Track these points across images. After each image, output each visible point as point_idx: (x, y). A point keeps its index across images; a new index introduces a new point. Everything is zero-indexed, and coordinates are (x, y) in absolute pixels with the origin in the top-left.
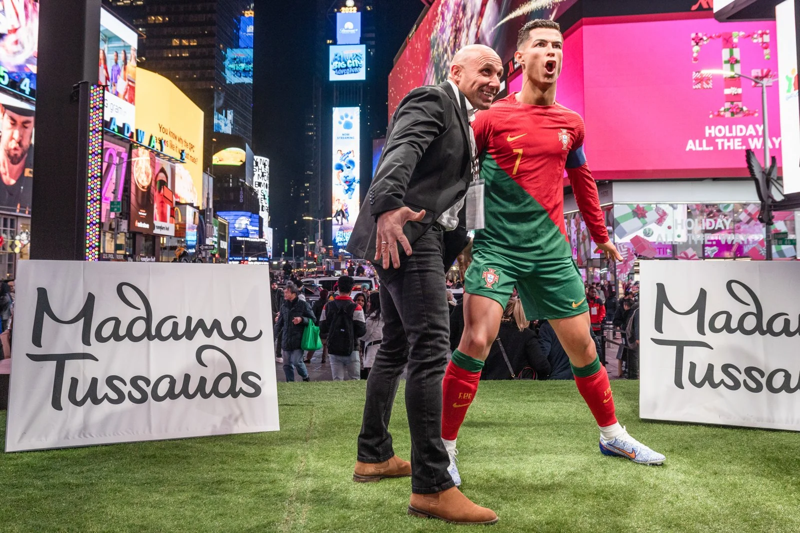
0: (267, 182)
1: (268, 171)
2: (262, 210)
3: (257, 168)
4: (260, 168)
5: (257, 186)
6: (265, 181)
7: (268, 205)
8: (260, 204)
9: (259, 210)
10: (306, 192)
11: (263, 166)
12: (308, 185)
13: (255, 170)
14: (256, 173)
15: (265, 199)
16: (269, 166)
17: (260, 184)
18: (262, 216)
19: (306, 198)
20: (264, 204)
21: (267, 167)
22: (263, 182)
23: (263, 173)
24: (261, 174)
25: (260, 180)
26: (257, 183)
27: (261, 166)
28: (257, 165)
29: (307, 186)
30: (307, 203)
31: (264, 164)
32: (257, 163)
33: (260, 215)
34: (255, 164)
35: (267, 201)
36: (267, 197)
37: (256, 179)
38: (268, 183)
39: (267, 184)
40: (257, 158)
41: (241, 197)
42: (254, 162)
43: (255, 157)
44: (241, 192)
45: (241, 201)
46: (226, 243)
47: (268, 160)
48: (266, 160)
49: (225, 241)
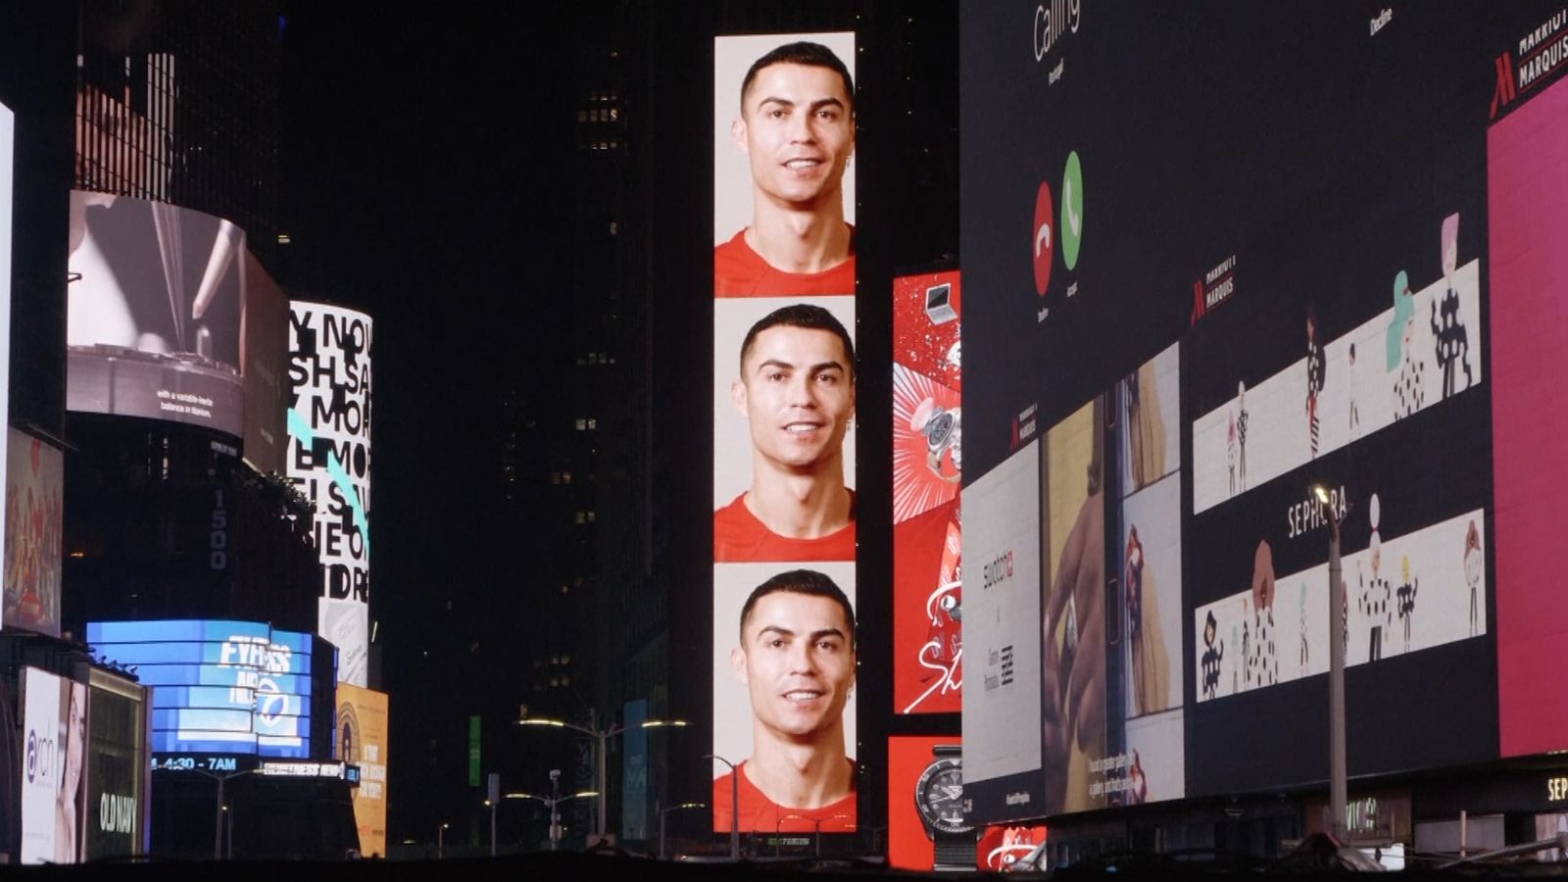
0: (363, 439)
1: (369, 379)
2: (337, 592)
3: (308, 365)
4: (324, 364)
5: (307, 460)
6: (353, 434)
7: (364, 564)
8: (326, 559)
9: (319, 594)
10: (581, 465)
11: (341, 354)
12: (591, 424)
13: (295, 375)
14: (305, 393)
15: (348, 528)
16: (374, 353)
17: (321, 452)
18: (335, 638)
19: (582, 496)
20: (346, 560)
21: (363, 359)
22: (341, 437)
23: (339, 391)
24: (328, 400)
25: (326, 431)
26: (307, 447)
27: (328, 352)
28: (308, 349)
29: (588, 434)
30: (588, 525)
31: (348, 345)
32: (307, 338)
33: (323, 627)
34: (294, 346)
35: (362, 541)
36: (360, 519)
37: (300, 425)
38: (367, 444)
39: (360, 447)
40: (311, 312)
41: (219, 538)
42: (293, 334)
43: (299, 308)
44: (219, 516)
45: (219, 561)
46: (131, 804)
47: (366, 320)
48: (359, 322)
49: (130, 795)
